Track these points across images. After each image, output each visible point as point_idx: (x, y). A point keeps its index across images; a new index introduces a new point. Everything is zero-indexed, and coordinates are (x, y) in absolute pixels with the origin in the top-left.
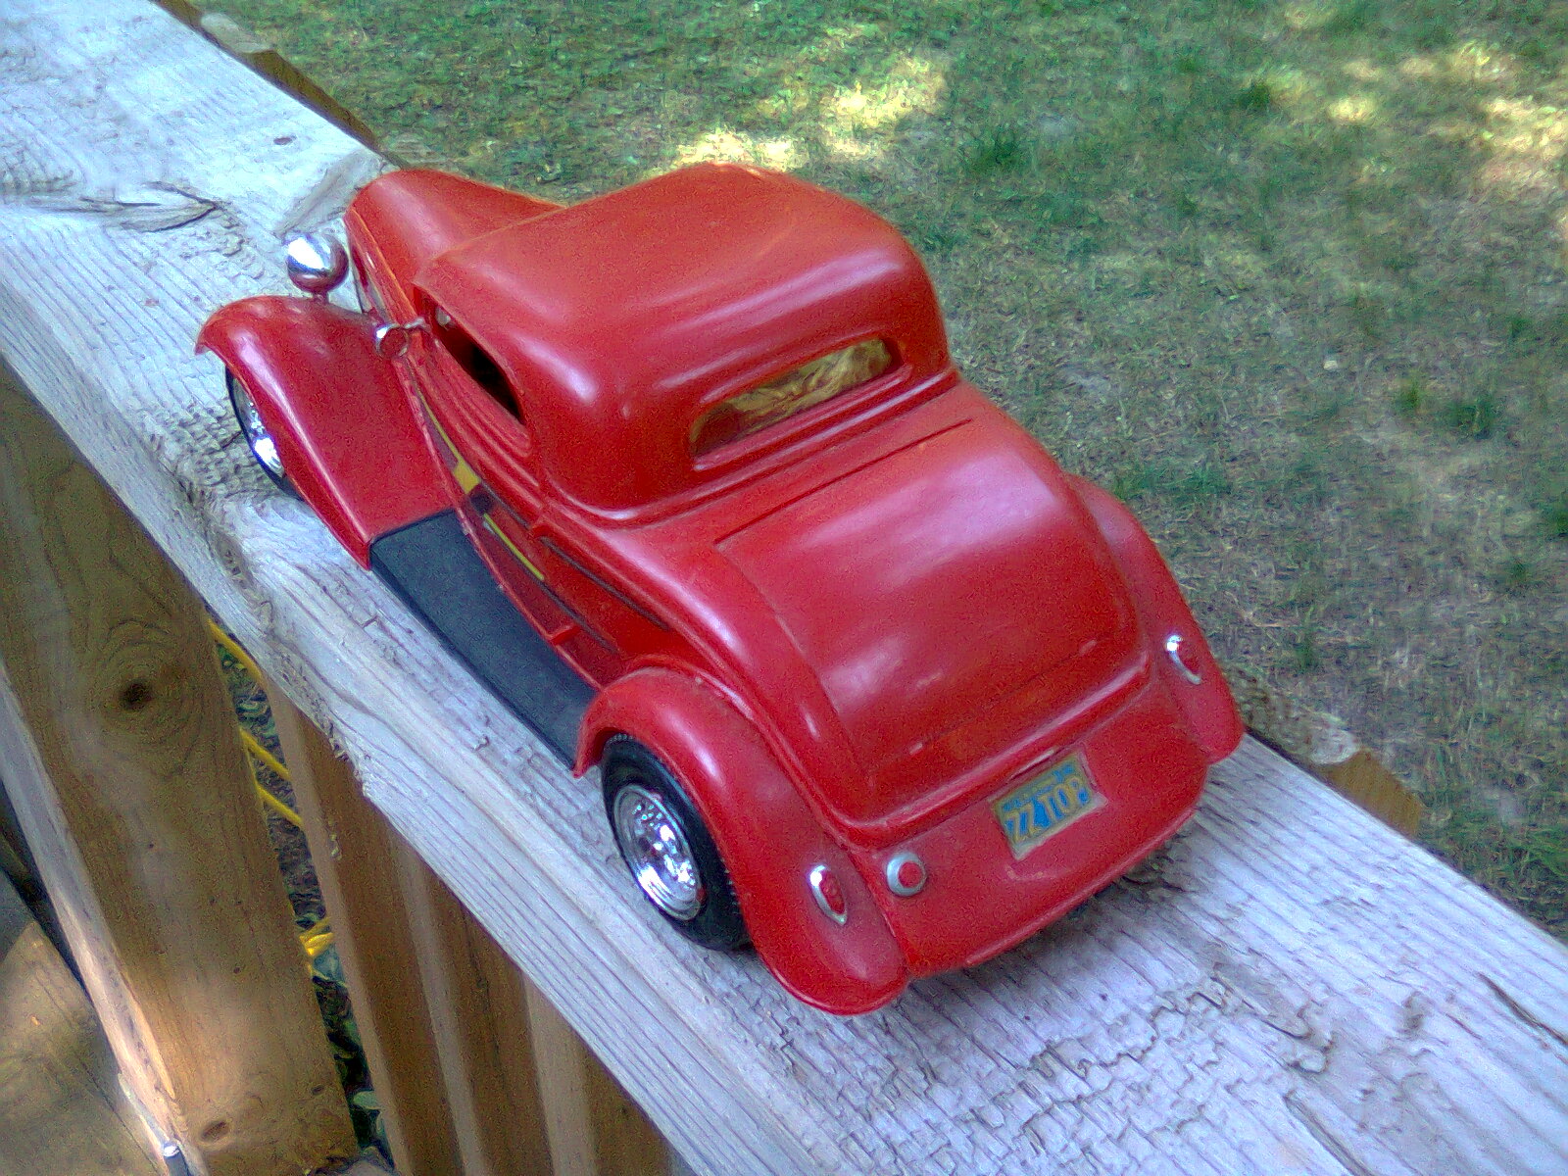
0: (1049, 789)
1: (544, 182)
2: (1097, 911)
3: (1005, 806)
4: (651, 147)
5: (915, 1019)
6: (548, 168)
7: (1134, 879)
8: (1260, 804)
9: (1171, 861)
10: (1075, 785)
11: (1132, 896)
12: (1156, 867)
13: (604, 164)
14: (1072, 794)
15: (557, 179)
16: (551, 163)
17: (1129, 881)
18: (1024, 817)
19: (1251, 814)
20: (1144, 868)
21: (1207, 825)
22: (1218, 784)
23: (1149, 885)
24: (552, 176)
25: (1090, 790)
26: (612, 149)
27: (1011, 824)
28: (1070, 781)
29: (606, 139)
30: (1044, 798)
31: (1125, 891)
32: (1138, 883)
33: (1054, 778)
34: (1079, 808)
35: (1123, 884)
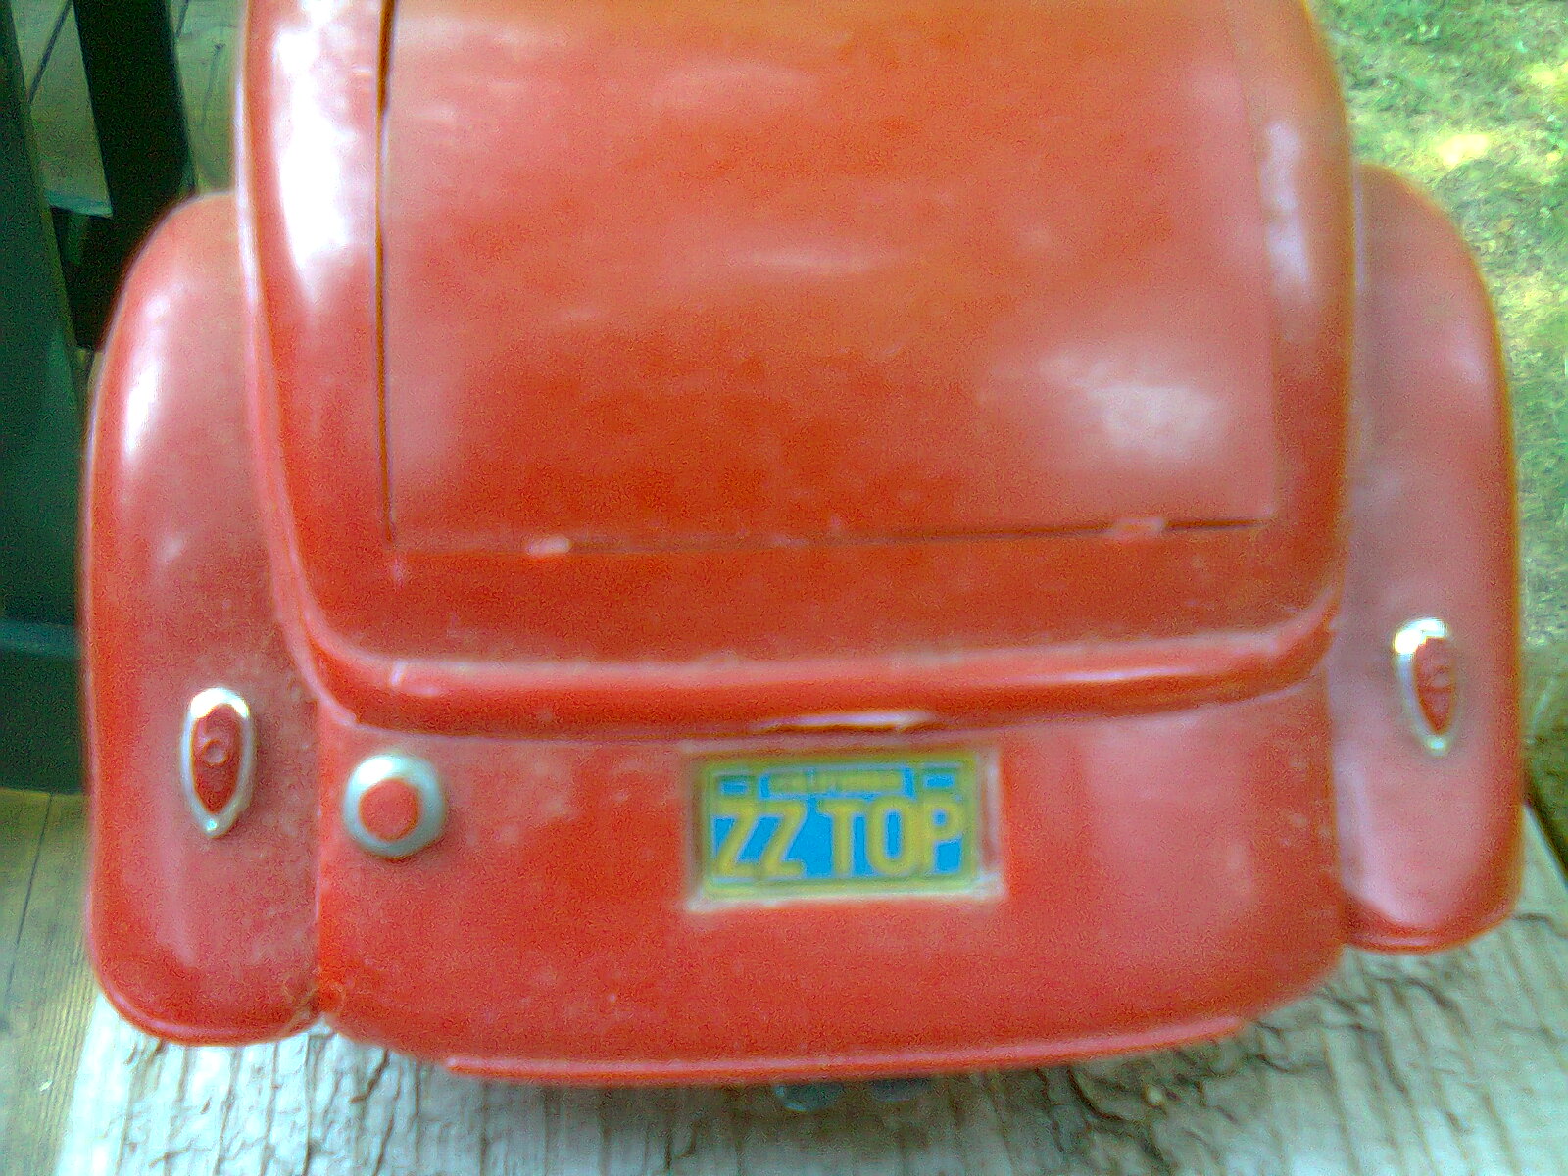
0: (870, 798)
1: (1412, 42)
2: (958, 1110)
3: (725, 780)
4: (1548, 41)
5: (428, 1105)
6: (1423, 29)
7: (1090, 1092)
8: (1502, 1089)
9: (1202, 1104)
10: (941, 818)
11: (1056, 1127)
12: (1155, 1096)
13: (1487, 42)
14: (922, 834)
15: (1428, 42)
16: (1430, 25)
17: (1077, 1090)
18: (767, 829)
19: (1461, 1101)
20: (1129, 1082)
21: (1347, 1070)
22: (1443, 1003)
23: (1112, 1123)
24: (1423, 39)
25: (974, 853)
26: (1504, 29)
27: (726, 826)
28: (930, 806)
29: (1502, 17)
30: (843, 812)
31: (1046, 1105)
32: (1088, 1104)
33: (896, 781)
34: (918, 874)
35: (1059, 1092)
